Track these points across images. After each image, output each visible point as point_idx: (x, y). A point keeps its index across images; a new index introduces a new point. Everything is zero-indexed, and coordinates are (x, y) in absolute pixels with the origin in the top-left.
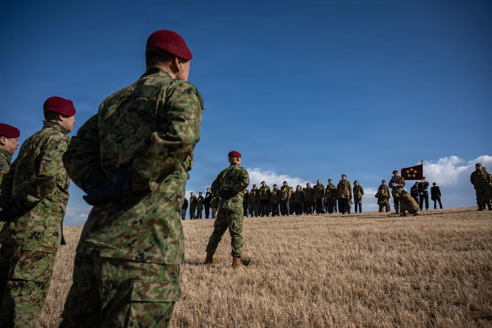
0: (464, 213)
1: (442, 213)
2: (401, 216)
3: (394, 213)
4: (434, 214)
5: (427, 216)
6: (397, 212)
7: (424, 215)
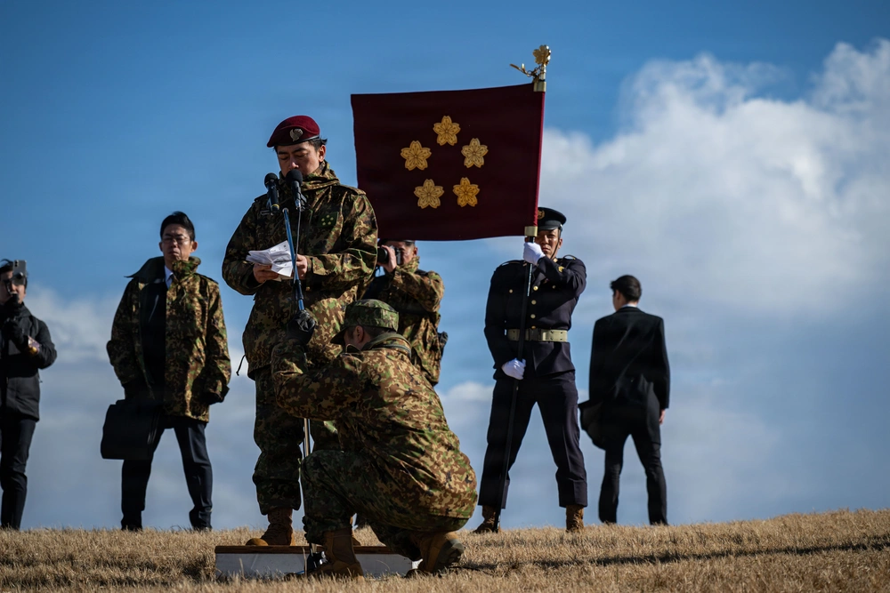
0: (847, 556)
1: (666, 558)
2: (313, 569)
3: (251, 548)
4: (605, 562)
5: (536, 577)
6: (277, 537)
7: (515, 566)
